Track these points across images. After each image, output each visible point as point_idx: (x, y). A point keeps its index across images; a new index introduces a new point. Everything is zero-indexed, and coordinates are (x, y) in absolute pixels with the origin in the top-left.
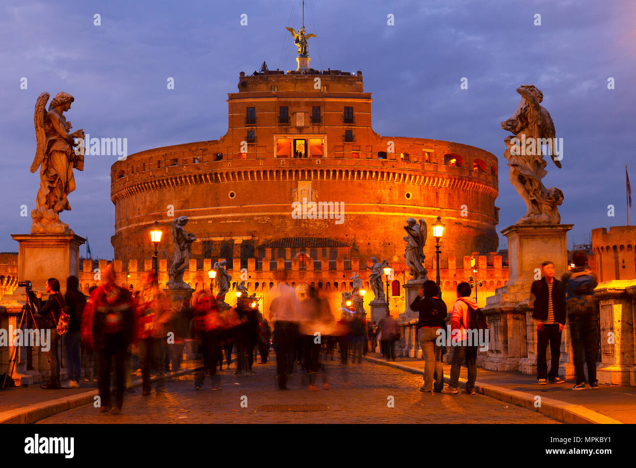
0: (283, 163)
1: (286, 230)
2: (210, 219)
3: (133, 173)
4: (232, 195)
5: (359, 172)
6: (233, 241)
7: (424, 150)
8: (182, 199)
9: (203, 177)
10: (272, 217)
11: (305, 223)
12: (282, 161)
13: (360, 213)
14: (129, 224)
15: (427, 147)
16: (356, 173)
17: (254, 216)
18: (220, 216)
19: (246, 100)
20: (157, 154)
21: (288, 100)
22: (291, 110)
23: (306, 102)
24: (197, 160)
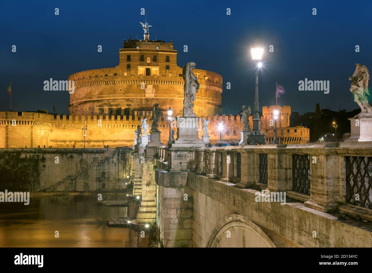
0: (141, 77)
1: (142, 104)
2: (112, 99)
3: (79, 80)
4: (121, 90)
5: (171, 82)
6: (121, 108)
7: (196, 74)
8: (100, 91)
9: (109, 82)
10: (137, 99)
11: (150, 102)
13: (172, 98)
14: (77, 100)
15: (198, 73)
16: (170, 82)
17: (129, 98)
18: (116, 98)
19: (127, 52)
20: (89, 73)
22: (145, 56)
23: (151, 53)
24: (106, 75)
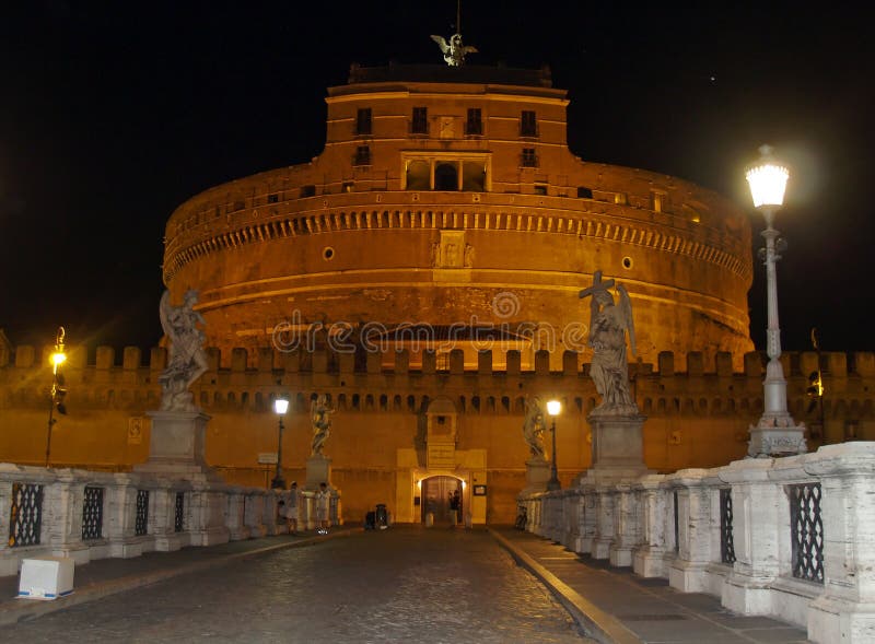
0: (416, 199)
2: (291, 295)
4: (329, 254)
5: (545, 218)
7: (651, 191)
8: (250, 265)
9: (282, 225)
10: (395, 291)
11: (451, 302)
12: (414, 196)
13: (547, 287)
15: (657, 187)
16: (540, 220)
17: (363, 289)
18: (309, 288)
19: (355, 99)
20: (216, 196)
21: (427, 96)
22: (431, 112)
23: (456, 101)
24: (274, 199)
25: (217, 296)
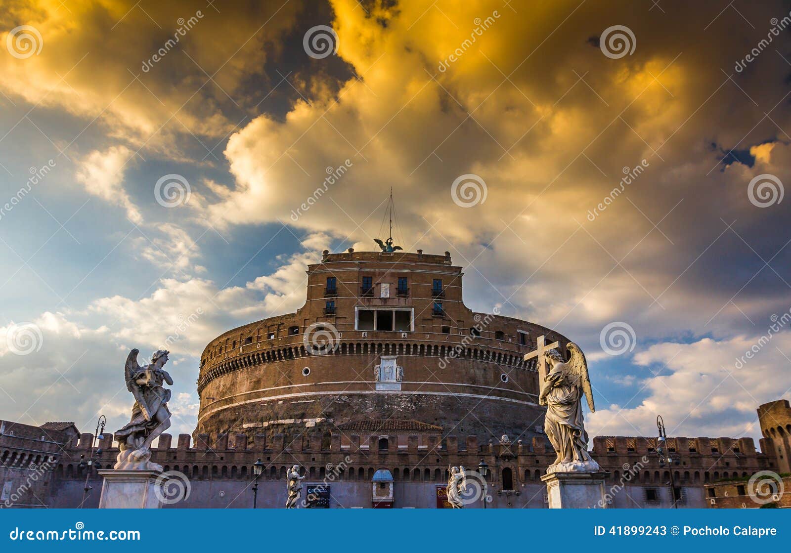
0: (365, 335)
1: (366, 411)
2: (281, 400)
6: (304, 423)
7: (518, 331)
8: (254, 380)
9: (276, 353)
10: (350, 396)
11: (388, 404)
12: (363, 333)
13: (451, 394)
15: (522, 329)
16: (446, 349)
17: (329, 395)
18: (292, 395)
19: (328, 270)
20: (233, 335)
21: (373, 270)
22: (375, 280)
23: (391, 272)
25: (231, 400)
